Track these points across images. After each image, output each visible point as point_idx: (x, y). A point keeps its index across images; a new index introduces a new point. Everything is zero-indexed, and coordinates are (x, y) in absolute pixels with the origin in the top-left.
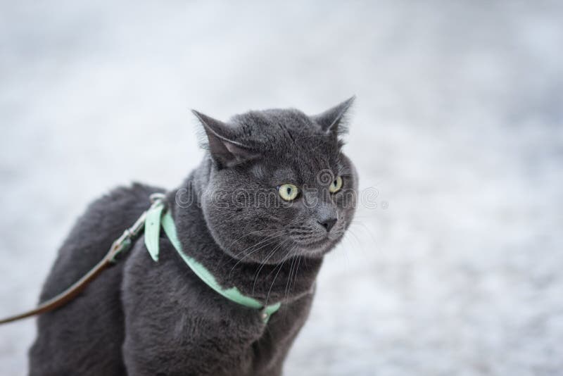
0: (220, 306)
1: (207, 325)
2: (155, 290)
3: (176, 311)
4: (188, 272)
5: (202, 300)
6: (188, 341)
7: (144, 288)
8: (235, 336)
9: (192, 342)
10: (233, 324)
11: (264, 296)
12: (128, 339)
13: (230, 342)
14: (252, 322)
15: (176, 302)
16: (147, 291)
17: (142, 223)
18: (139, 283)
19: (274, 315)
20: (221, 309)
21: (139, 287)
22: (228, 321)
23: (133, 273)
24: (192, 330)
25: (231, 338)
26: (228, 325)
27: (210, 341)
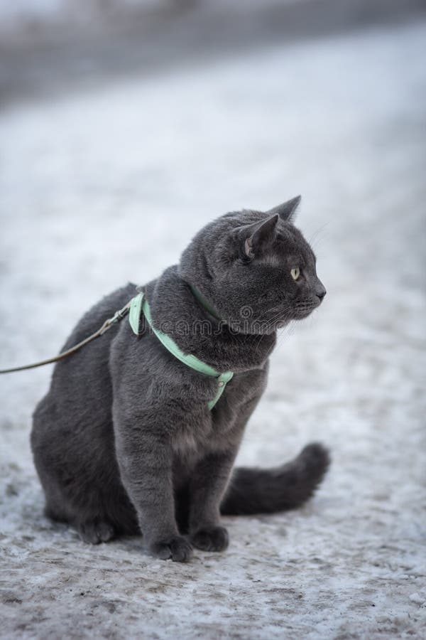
0: (182, 372)
1: (170, 387)
2: (131, 361)
3: (147, 377)
4: (159, 345)
5: (168, 368)
6: (156, 400)
7: (125, 360)
8: (195, 398)
9: (159, 401)
10: (192, 387)
11: (217, 363)
12: (115, 401)
13: (192, 403)
14: (209, 387)
15: (147, 371)
16: (127, 362)
17: (126, 309)
18: (121, 356)
19: (230, 383)
20: (183, 375)
21: (121, 360)
22: (189, 385)
23: (118, 348)
24: (159, 392)
25: (192, 399)
26: (189, 388)
27: (173, 400)
